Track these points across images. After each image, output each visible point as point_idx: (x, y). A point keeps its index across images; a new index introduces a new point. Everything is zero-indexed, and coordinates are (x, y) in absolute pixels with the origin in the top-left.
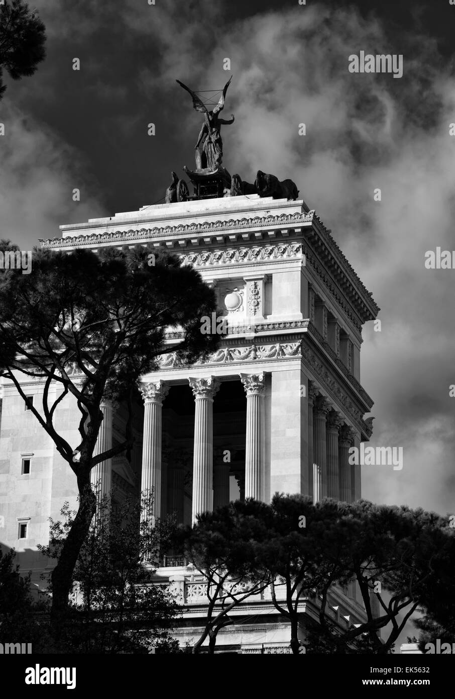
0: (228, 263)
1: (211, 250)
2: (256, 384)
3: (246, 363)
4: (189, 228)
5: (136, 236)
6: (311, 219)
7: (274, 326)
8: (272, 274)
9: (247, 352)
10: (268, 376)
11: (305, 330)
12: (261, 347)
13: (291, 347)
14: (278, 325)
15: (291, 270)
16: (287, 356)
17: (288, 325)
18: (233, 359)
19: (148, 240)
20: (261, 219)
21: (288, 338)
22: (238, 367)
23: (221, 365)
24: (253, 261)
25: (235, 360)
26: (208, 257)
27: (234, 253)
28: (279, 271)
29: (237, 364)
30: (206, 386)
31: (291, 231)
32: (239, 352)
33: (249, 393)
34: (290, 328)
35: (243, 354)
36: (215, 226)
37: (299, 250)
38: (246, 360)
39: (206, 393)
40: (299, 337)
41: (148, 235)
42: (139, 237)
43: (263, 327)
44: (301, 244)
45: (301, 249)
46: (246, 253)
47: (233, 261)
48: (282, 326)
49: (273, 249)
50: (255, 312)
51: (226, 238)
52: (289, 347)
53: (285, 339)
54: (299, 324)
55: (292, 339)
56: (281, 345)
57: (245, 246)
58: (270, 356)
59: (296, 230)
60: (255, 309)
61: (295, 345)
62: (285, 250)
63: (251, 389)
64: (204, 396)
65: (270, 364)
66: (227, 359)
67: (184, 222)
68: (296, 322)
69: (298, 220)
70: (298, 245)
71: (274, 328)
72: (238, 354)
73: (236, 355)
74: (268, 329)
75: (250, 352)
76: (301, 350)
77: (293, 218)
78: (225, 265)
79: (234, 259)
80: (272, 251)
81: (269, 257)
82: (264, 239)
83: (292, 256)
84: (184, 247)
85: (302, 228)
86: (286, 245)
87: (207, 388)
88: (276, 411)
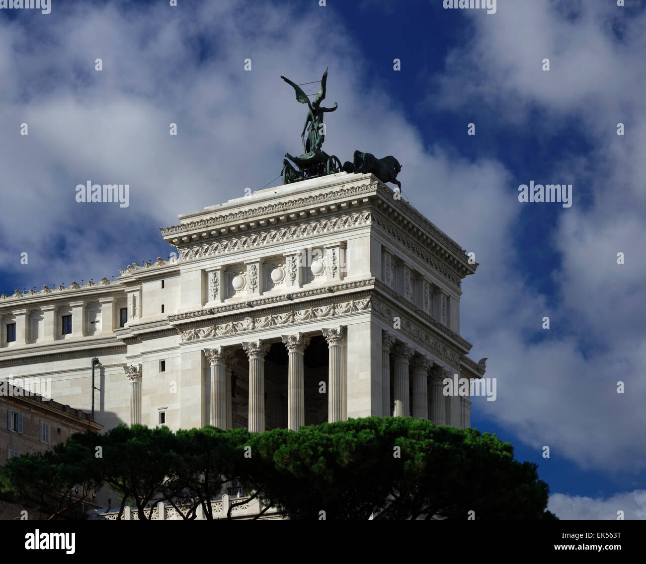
0: (311, 235)
1: (298, 225)
2: (335, 336)
3: (327, 319)
4: (277, 207)
5: (235, 219)
6: (376, 189)
7: (347, 286)
8: (347, 241)
9: (328, 310)
10: (344, 329)
11: (372, 287)
12: (339, 304)
13: (363, 303)
14: (350, 285)
15: (362, 235)
16: (360, 311)
17: (358, 284)
18: (317, 317)
19: (245, 221)
20: (335, 193)
21: (359, 295)
22: (321, 323)
23: (307, 323)
24: (332, 230)
25: (318, 318)
26: (295, 231)
27: (316, 226)
28: (352, 237)
29: (319, 320)
30: (296, 342)
31: (360, 201)
32: (322, 311)
33: (331, 345)
34: (360, 286)
35: (325, 312)
36: (297, 203)
37: (369, 218)
38: (327, 317)
39: (296, 348)
40: (369, 294)
41: (245, 216)
42: (237, 218)
43: (338, 288)
44: (369, 212)
45: (370, 217)
46: (326, 225)
47: (315, 233)
48: (353, 285)
49: (347, 219)
50: (334, 275)
51: (307, 212)
52: (361, 303)
53: (357, 296)
54: (367, 282)
55: (363, 296)
56: (354, 302)
57: (324, 218)
58: (346, 312)
59: (364, 200)
60: (334, 273)
61: (366, 301)
62: (357, 218)
63: (331, 341)
64: (294, 350)
65: (346, 319)
66: (311, 317)
67: (273, 203)
68: (364, 281)
69: (365, 191)
70: (367, 214)
71: (347, 287)
72: (320, 312)
73: (319, 313)
74: (343, 289)
75: (330, 309)
76: (372, 305)
77: (361, 189)
78: (309, 236)
79: (316, 230)
80: (346, 220)
81: (344, 226)
82: (338, 211)
83: (363, 224)
84: (275, 224)
85: (369, 197)
86: (358, 215)
87: (297, 343)
88: (350, 358)
